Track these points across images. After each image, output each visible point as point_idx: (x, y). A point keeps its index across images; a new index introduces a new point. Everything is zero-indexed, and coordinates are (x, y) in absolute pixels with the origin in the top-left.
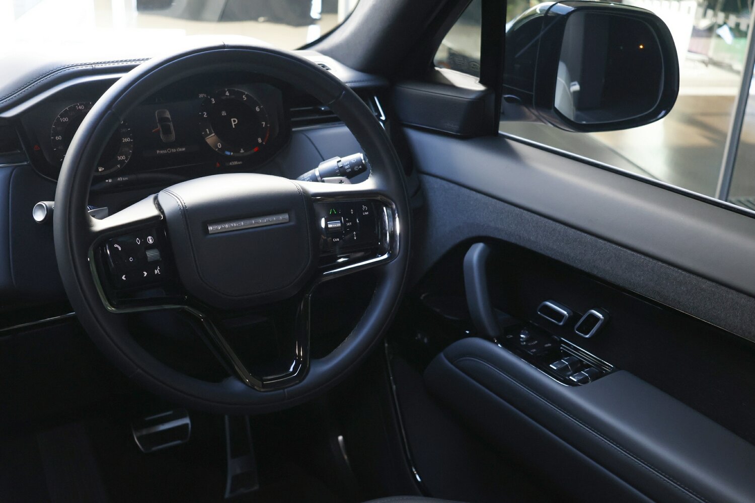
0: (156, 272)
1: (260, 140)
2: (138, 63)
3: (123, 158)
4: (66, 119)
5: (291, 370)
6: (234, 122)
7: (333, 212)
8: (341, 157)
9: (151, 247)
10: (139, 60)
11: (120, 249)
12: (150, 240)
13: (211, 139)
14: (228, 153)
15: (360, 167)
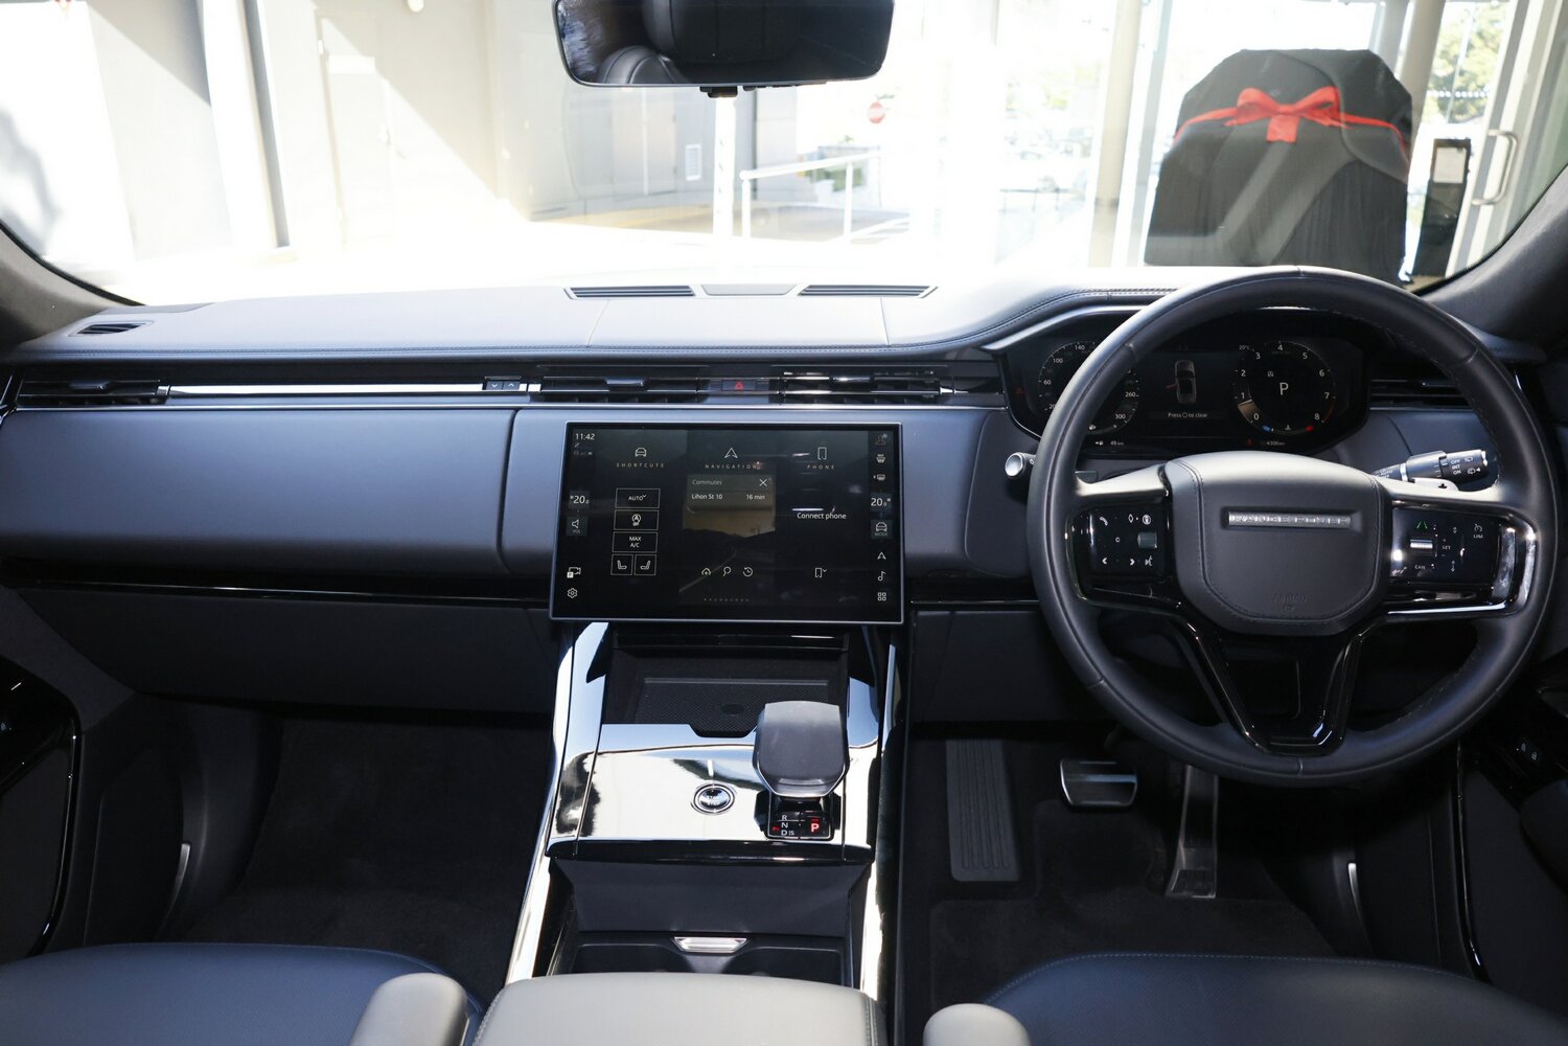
0: (1147, 562)
1: (1317, 417)
2: (1162, 293)
3: (1122, 416)
4: (1060, 361)
5: (1315, 735)
6: (1284, 387)
7: (1422, 526)
8: (1447, 453)
9: (1146, 529)
10: (1163, 290)
11: (1106, 524)
12: (1147, 520)
13: (1246, 407)
14: (1267, 428)
15: (1479, 470)
